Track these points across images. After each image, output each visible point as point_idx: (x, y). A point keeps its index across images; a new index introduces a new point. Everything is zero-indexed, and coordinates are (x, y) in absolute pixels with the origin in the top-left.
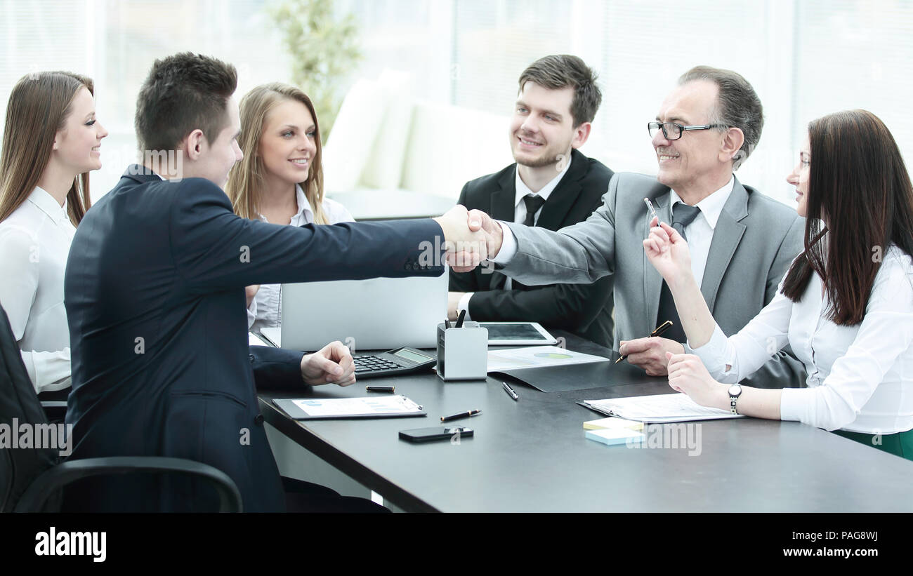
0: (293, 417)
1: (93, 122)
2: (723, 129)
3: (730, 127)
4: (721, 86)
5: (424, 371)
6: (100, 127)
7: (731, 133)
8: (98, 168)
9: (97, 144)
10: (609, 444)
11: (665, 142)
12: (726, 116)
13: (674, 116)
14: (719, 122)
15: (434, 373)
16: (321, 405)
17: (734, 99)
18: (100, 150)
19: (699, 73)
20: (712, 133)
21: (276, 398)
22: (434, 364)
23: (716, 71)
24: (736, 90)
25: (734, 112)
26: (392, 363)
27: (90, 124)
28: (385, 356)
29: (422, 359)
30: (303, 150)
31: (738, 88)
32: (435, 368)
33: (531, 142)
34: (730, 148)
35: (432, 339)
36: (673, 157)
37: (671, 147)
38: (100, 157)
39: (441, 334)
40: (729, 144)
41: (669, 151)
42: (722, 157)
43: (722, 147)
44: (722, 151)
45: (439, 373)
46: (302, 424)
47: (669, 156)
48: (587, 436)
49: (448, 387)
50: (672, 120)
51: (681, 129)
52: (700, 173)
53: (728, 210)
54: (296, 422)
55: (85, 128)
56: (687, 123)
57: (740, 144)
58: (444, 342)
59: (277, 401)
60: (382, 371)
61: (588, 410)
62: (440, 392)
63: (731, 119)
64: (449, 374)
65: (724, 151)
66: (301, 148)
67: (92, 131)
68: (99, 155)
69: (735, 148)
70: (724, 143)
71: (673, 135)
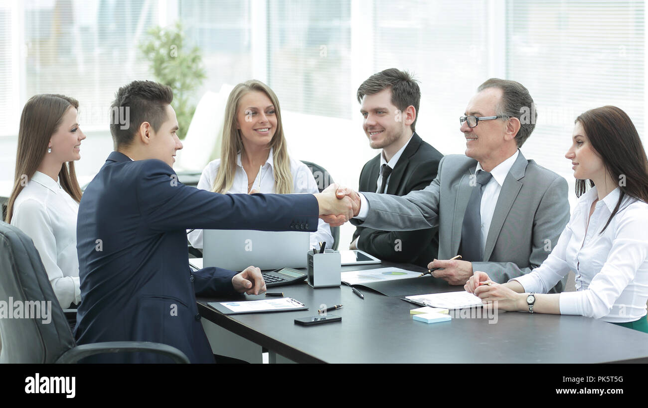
0: (224, 313)
1: (76, 129)
2: (505, 118)
3: (510, 117)
4: (505, 90)
5: (298, 282)
6: (81, 132)
7: (512, 121)
8: (78, 159)
9: (78, 144)
10: (429, 323)
11: (468, 129)
12: (507, 109)
13: (474, 111)
14: (503, 114)
15: (306, 283)
16: (239, 305)
17: (512, 99)
18: (81, 147)
19: (491, 83)
20: (499, 122)
21: (209, 302)
22: (305, 277)
23: (502, 81)
24: (513, 92)
25: (513, 107)
26: (278, 278)
27: (73, 131)
28: (273, 274)
29: (298, 275)
30: (262, 123)
31: (514, 91)
32: (306, 280)
33: (376, 132)
34: (512, 131)
35: (304, 262)
36: (474, 139)
37: (472, 132)
38: (80, 152)
39: (310, 258)
40: (512, 129)
41: (471, 136)
42: (507, 138)
43: (506, 131)
44: (506, 134)
45: (309, 283)
46: (229, 317)
47: (472, 139)
48: (414, 318)
49: (316, 292)
50: (473, 114)
51: (477, 120)
52: (492, 149)
53: (512, 173)
54: (226, 316)
55: (70, 134)
56: (482, 116)
57: (517, 129)
58: (313, 263)
59: (210, 304)
60: (272, 283)
61: (408, 303)
62: (311, 294)
63: (511, 111)
64: (316, 284)
65: (508, 133)
66: (261, 122)
67: (75, 136)
68: (79, 151)
69: (515, 131)
70: (507, 128)
71: (473, 124)
